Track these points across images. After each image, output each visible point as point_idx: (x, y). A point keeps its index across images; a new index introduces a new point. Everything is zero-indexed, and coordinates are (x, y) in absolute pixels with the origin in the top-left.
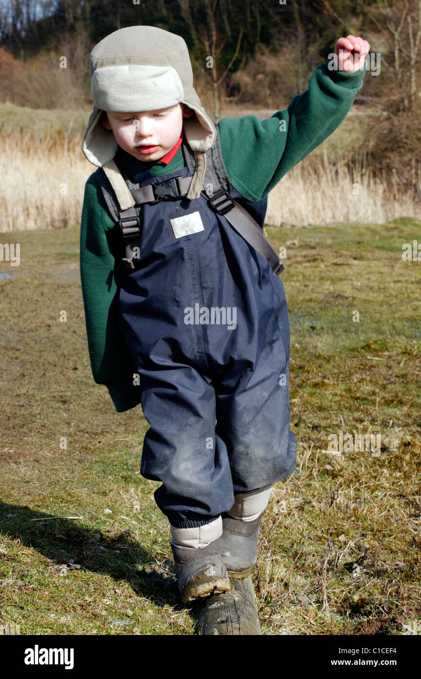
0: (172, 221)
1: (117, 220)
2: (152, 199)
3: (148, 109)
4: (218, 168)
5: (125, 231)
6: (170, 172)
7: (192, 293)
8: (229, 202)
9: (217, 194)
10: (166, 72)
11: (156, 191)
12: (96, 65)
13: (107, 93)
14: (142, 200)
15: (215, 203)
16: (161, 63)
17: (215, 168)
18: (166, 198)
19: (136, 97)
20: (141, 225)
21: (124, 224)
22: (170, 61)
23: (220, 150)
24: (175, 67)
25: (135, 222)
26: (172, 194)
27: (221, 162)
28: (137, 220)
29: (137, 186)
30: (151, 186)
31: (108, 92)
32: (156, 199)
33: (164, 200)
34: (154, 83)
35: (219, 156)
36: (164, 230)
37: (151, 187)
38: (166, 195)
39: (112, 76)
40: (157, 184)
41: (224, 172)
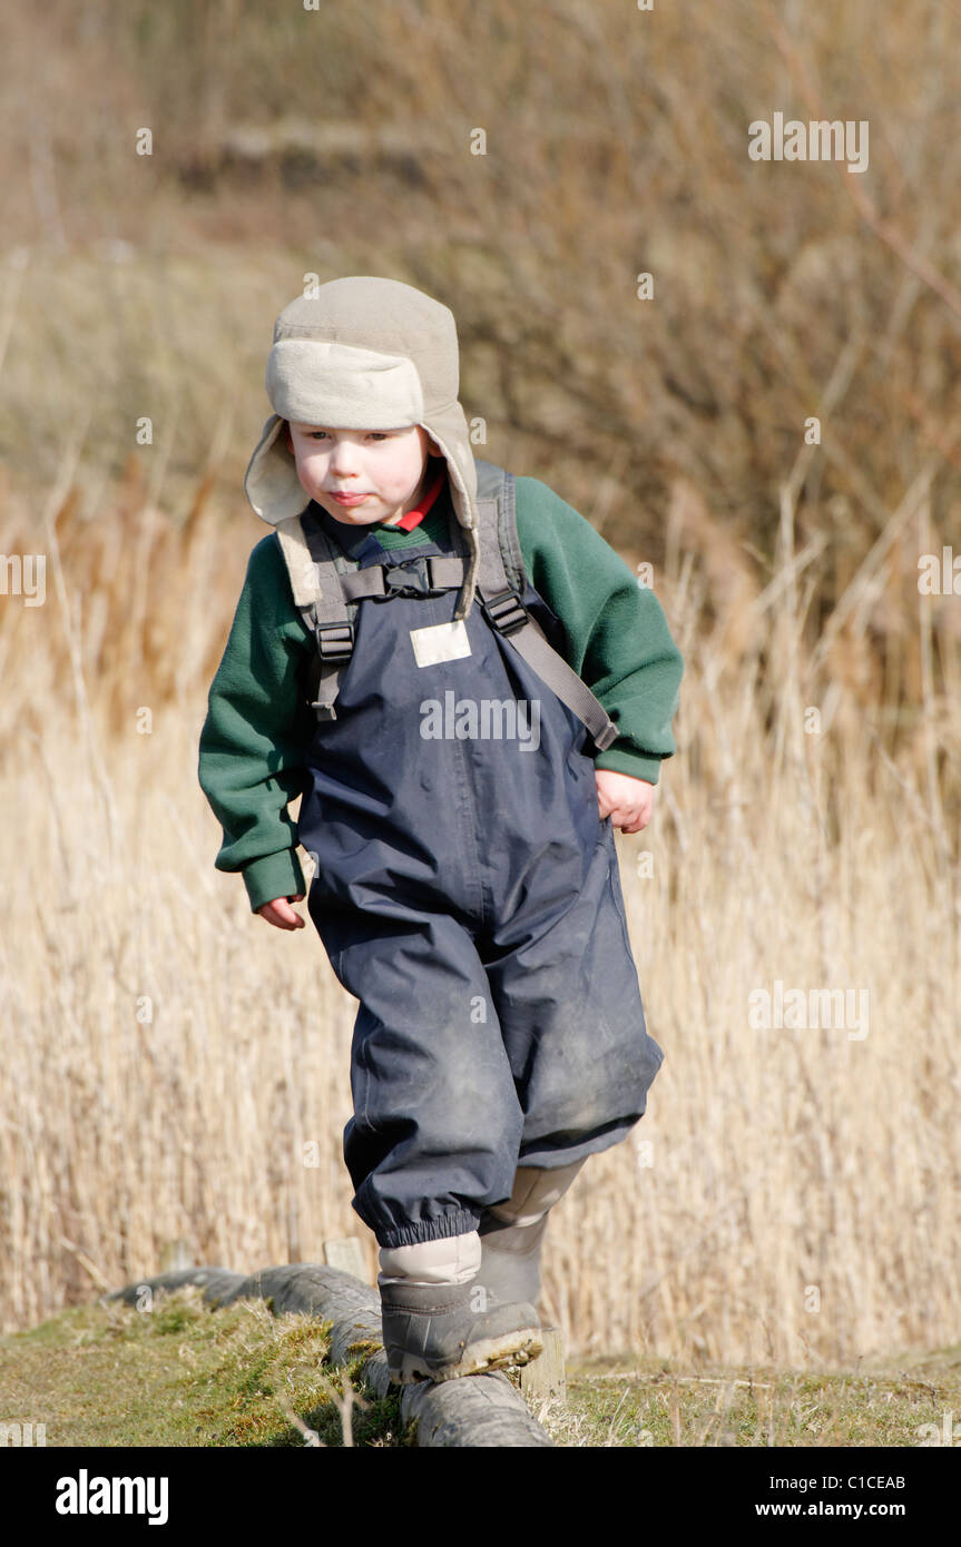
0: (414, 634)
1: (311, 627)
2: (379, 591)
3: (353, 426)
4: (507, 547)
5: (326, 647)
6: (415, 545)
7: (454, 774)
8: (520, 613)
9: (501, 595)
10: (396, 366)
11: (389, 578)
12: (280, 334)
13: (287, 387)
14: (360, 592)
15: (493, 612)
16: (388, 348)
17: (502, 548)
18: (406, 591)
19: (335, 400)
20: (354, 638)
21: (324, 635)
22: (408, 347)
23: (515, 516)
24: (414, 360)
25: (345, 633)
26: (418, 586)
27: (513, 538)
28: (350, 628)
29: (354, 566)
30: (380, 568)
31: (290, 384)
32: (386, 592)
33: (402, 595)
34: (370, 382)
35: (511, 527)
36: (397, 649)
37: (379, 570)
38: (407, 587)
39: (300, 357)
40: (392, 566)
41: (516, 556)
